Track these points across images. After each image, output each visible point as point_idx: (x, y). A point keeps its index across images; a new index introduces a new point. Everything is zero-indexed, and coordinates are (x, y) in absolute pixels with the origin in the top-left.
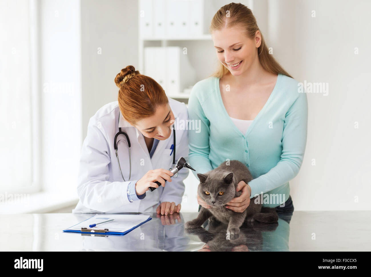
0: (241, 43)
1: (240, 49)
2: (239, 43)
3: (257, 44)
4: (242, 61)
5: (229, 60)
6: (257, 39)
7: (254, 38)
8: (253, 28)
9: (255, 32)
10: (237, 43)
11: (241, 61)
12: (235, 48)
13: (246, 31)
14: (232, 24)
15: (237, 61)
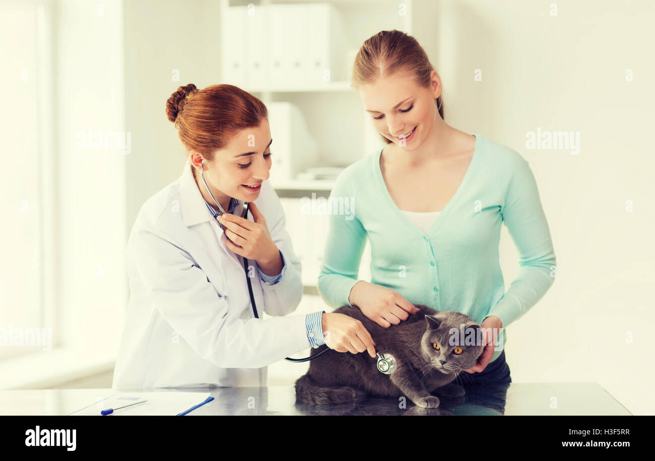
0: (411, 99)
1: (411, 108)
2: (407, 99)
3: (435, 92)
4: (415, 128)
5: (397, 129)
6: (435, 84)
7: (429, 84)
8: (426, 69)
9: (429, 75)
10: (405, 100)
11: (413, 128)
12: (403, 109)
13: (417, 76)
14: (392, 69)
15: (409, 130)
